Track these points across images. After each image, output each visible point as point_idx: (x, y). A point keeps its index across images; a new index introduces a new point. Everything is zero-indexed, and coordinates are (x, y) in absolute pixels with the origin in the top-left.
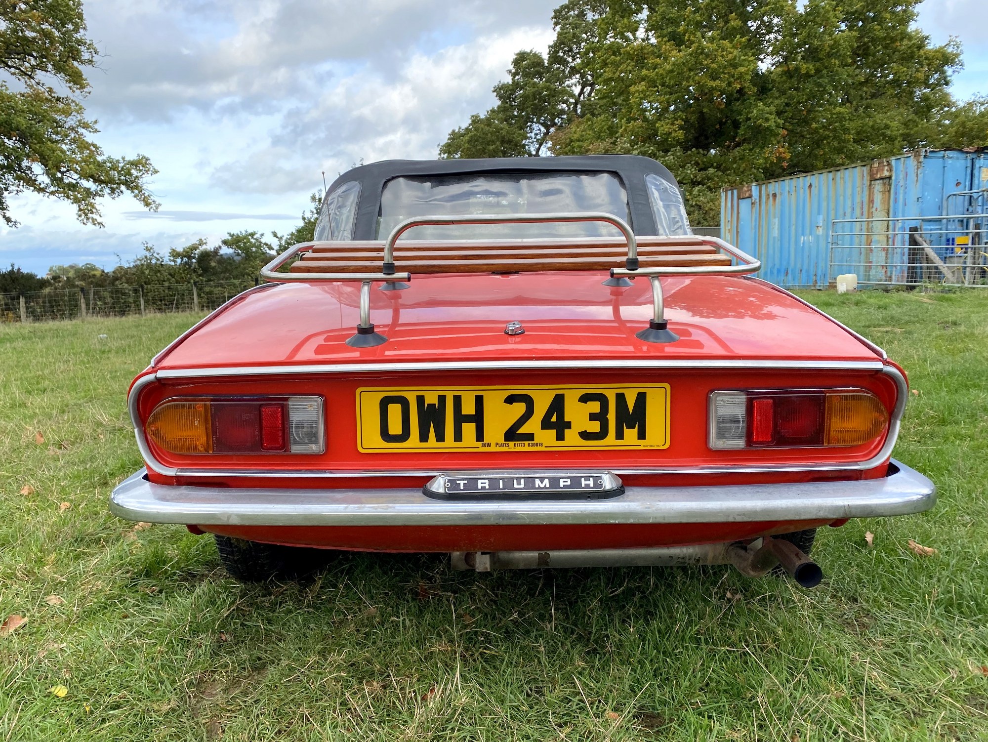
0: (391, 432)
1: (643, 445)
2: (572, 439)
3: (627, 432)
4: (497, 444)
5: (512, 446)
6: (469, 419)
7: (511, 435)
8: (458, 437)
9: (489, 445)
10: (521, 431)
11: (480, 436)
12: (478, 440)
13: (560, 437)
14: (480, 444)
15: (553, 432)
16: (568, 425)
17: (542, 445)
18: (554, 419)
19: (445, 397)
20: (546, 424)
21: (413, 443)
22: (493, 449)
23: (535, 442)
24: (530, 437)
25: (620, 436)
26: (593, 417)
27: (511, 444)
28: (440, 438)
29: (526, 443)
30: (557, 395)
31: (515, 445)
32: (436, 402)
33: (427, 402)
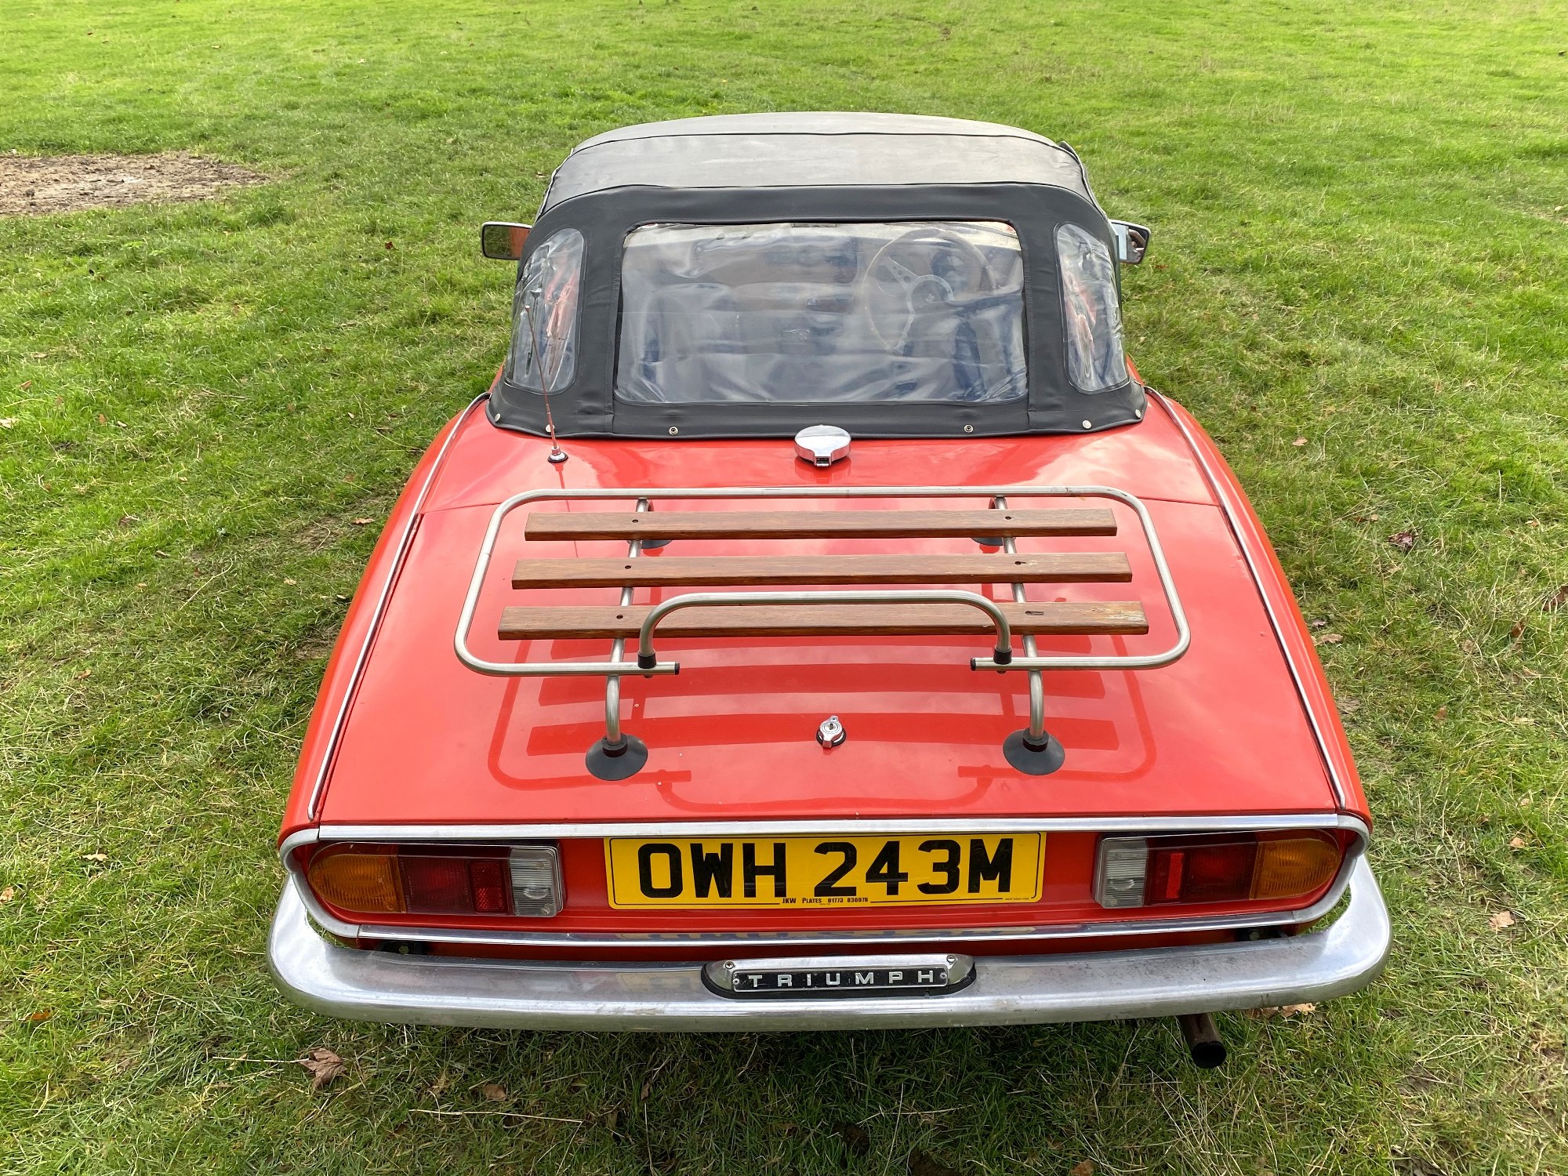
0: (655, 885)
1: (1005, 898)
2: (909, 893)
3: (984, 883)
4: (804, 900)
5: (825, 902)
6: (765, 870)
7: (824, 889)
8: (750, 892)
9: (793, 901)
10: (839, 884)
11: (780, 891)
12: (777, 895)
13: (893, 890)
14: (780, 900)
15: (883, 886)
16: (904, 877)
17: (866, 900)
18: (884, 870)
19: (731, 846)
20: (873, 875)
21: (687, 898)
22: (798, 905)
23: (858, 896)
24: (851, 891)
25: (974, 887)
26: (937, 867)
27: (825, 899)
28: (725, 891)
29: (845, 898)
30: (889, 843)
31: (829, 901)
32: (718, 851)
33: (705, 851)
